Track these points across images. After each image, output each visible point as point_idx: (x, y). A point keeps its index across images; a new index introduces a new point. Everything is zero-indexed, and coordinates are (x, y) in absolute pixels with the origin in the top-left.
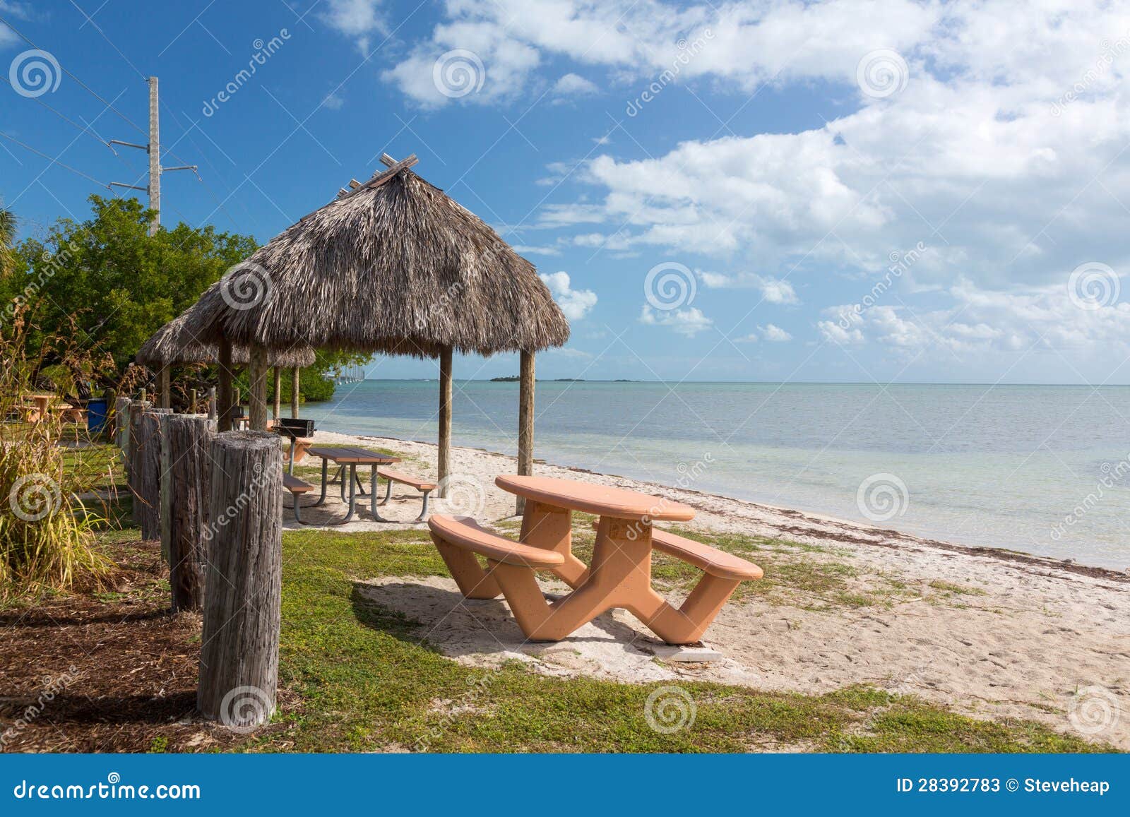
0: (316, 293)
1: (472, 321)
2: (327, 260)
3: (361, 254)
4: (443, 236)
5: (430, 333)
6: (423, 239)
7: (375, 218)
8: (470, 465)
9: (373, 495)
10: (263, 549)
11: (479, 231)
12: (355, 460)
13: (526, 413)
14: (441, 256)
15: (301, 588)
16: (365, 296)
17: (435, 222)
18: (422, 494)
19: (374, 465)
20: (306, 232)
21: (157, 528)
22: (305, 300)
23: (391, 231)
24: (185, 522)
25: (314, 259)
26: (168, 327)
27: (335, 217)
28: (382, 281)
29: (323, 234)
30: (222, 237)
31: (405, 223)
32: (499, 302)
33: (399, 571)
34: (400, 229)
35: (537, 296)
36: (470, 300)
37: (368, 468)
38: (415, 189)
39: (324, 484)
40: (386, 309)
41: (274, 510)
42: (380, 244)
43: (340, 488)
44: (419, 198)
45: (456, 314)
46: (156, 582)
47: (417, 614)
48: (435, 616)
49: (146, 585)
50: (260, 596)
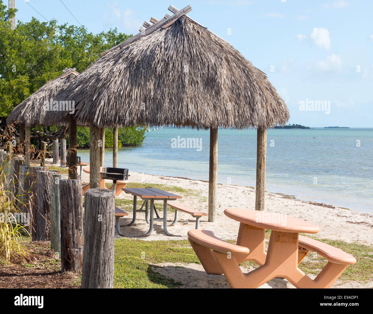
0: (129, 96)
1: (225, 111)
2: (136, 75)
3: (156, 71)
4: (207, 59)
5: (198, 119)
6: (194, 61)
7: (165, 48)
8: (236, 200)
9: (164, 219)
10: (107, 239)
11: (230, 53)
12: (154, 197)
13: (261, 169)
14: (205, 71)
15: (121, 265)
16: (159, 97)
17: (202, 49)
18: (195, 219)
19: (165, 200)
20: (123, 58)
21: (44, 234)
22: (123, 100)
23: (175, 56)
24: (68, 228)
25: (128, 74)
26: (29, 100)
27: (141, 48)
28: (169, 87)
29: (133, 58)
30: (62, 28)
31: (183, 51)
32: (241, 98)
33: (174, 260)
34: (180, 55)
35: (267, 93)
36: (224, 98)
37: (162, 202)
38: (189, 29)
39: (135, 211)
40: (171, 105)
41: (111, 223)
42: (168, 64)
43: (144, 214)
44: (192, 35)
45: (215, 107)
46: (50, 260)
47: (180, 280)
48: (190, 281)
49: (45, 261)
50: (106, 259)
